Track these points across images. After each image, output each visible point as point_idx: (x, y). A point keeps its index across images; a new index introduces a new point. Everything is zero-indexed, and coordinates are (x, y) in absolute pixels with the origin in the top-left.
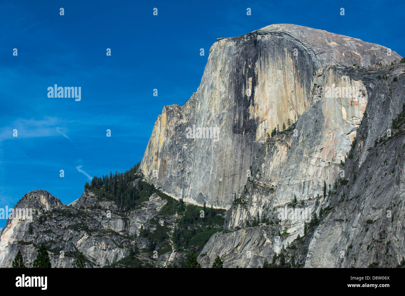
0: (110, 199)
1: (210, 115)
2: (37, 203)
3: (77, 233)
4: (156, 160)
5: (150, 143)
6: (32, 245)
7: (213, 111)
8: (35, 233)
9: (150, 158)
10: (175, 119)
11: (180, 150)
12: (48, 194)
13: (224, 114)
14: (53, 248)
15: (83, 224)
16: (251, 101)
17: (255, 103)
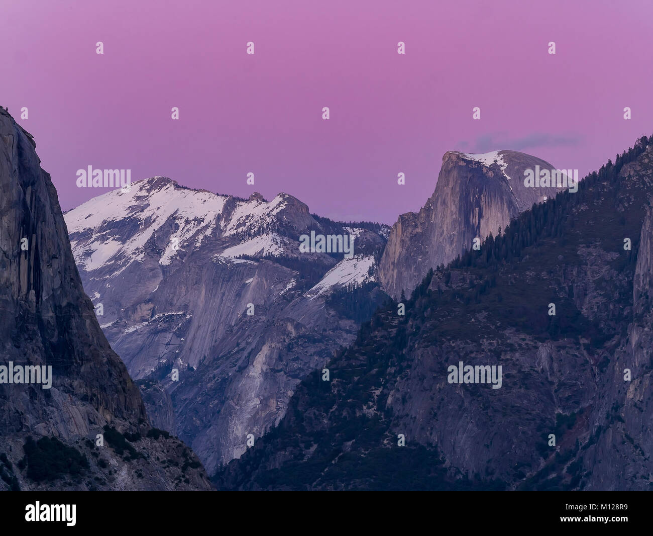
0: (349, 318)
1: (443, 232)
2: (285, 330)
3: (322, 360)
4: (393, 270)
5: (387, 251)
6: (282, 373)
7: (445, 229)
8: (284, 361)
9: (387, 266)
10: (410, 229)
11: (415, 262)
12: (294, 321)
13: (454, 235)
14: (301, 375)
15: (327, 350)
16: (478, 231)
17: (481, 235)
